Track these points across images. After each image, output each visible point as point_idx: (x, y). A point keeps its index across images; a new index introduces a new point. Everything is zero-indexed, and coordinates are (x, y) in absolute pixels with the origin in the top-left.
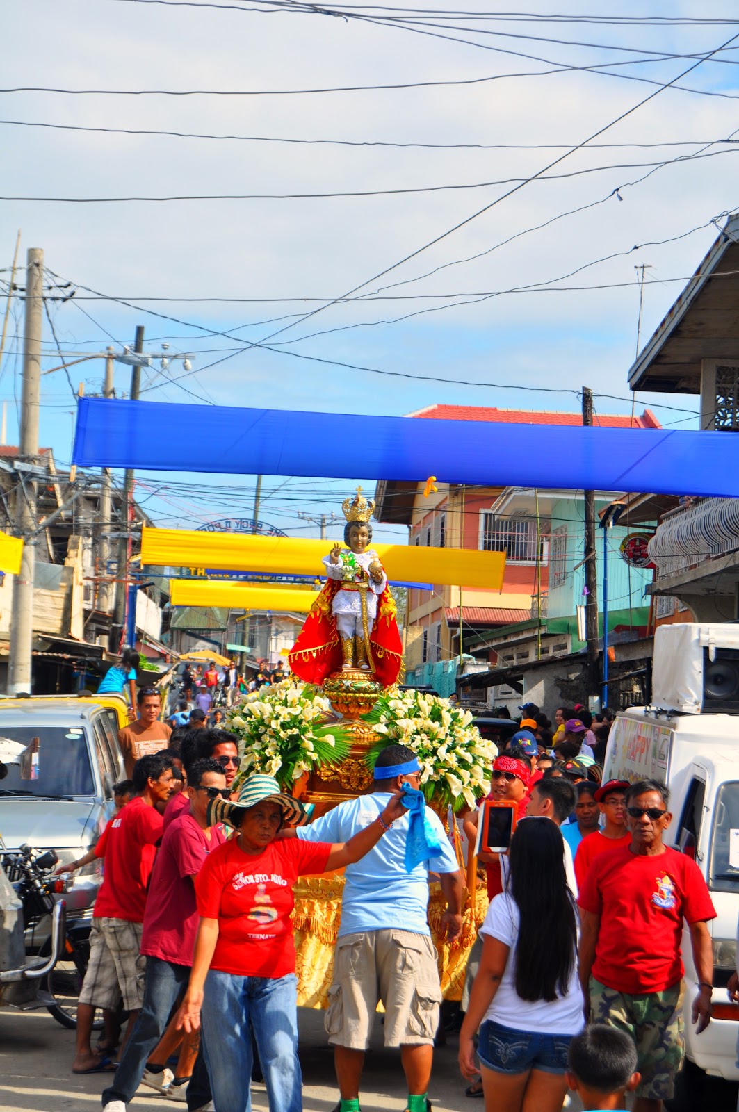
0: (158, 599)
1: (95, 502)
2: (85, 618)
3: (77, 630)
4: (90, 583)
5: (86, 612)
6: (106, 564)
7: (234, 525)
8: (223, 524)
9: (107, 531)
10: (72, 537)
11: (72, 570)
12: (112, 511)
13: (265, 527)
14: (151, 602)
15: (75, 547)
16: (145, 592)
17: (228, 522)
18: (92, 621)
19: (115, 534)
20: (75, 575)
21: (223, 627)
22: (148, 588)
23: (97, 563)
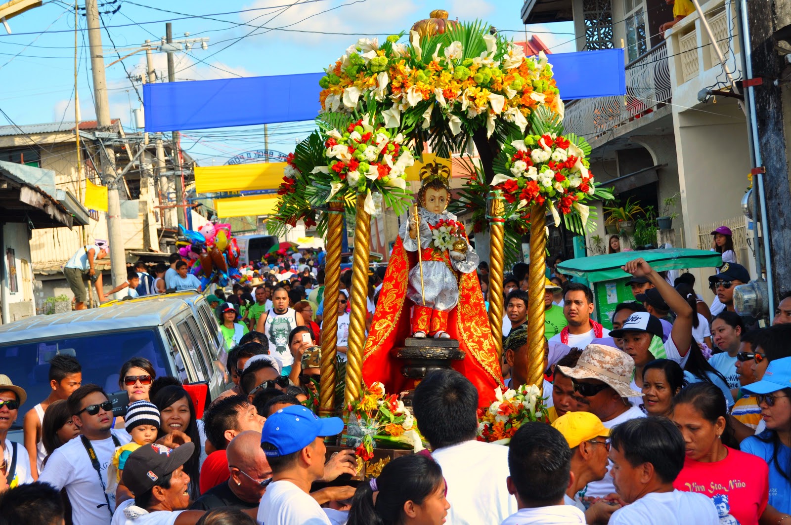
0: (206, 214)
1: (152, 152)
2: (159, 236)
3: (155, 244)
4: (158, 210)
5: (159, 231)
6: (166, 195)
7: (253, 156)
8: (245, 156)
9: (164, 172)
10: (142, 180)
11: (145, 203)
12: (165, 156)
13: (276, 155)
14: (201, 217)
15: (145, 186)
16: (196, 211)
17: (248, 154)
18: (164, 236)
19: (170, 173)
20: (148, 206)
21: (254, 227)
22: (198, 208)
23: (160, 195)
